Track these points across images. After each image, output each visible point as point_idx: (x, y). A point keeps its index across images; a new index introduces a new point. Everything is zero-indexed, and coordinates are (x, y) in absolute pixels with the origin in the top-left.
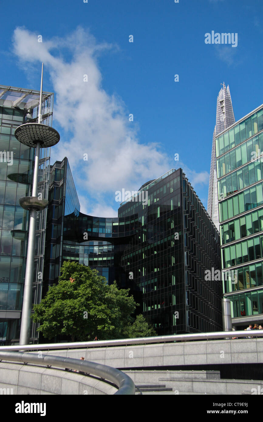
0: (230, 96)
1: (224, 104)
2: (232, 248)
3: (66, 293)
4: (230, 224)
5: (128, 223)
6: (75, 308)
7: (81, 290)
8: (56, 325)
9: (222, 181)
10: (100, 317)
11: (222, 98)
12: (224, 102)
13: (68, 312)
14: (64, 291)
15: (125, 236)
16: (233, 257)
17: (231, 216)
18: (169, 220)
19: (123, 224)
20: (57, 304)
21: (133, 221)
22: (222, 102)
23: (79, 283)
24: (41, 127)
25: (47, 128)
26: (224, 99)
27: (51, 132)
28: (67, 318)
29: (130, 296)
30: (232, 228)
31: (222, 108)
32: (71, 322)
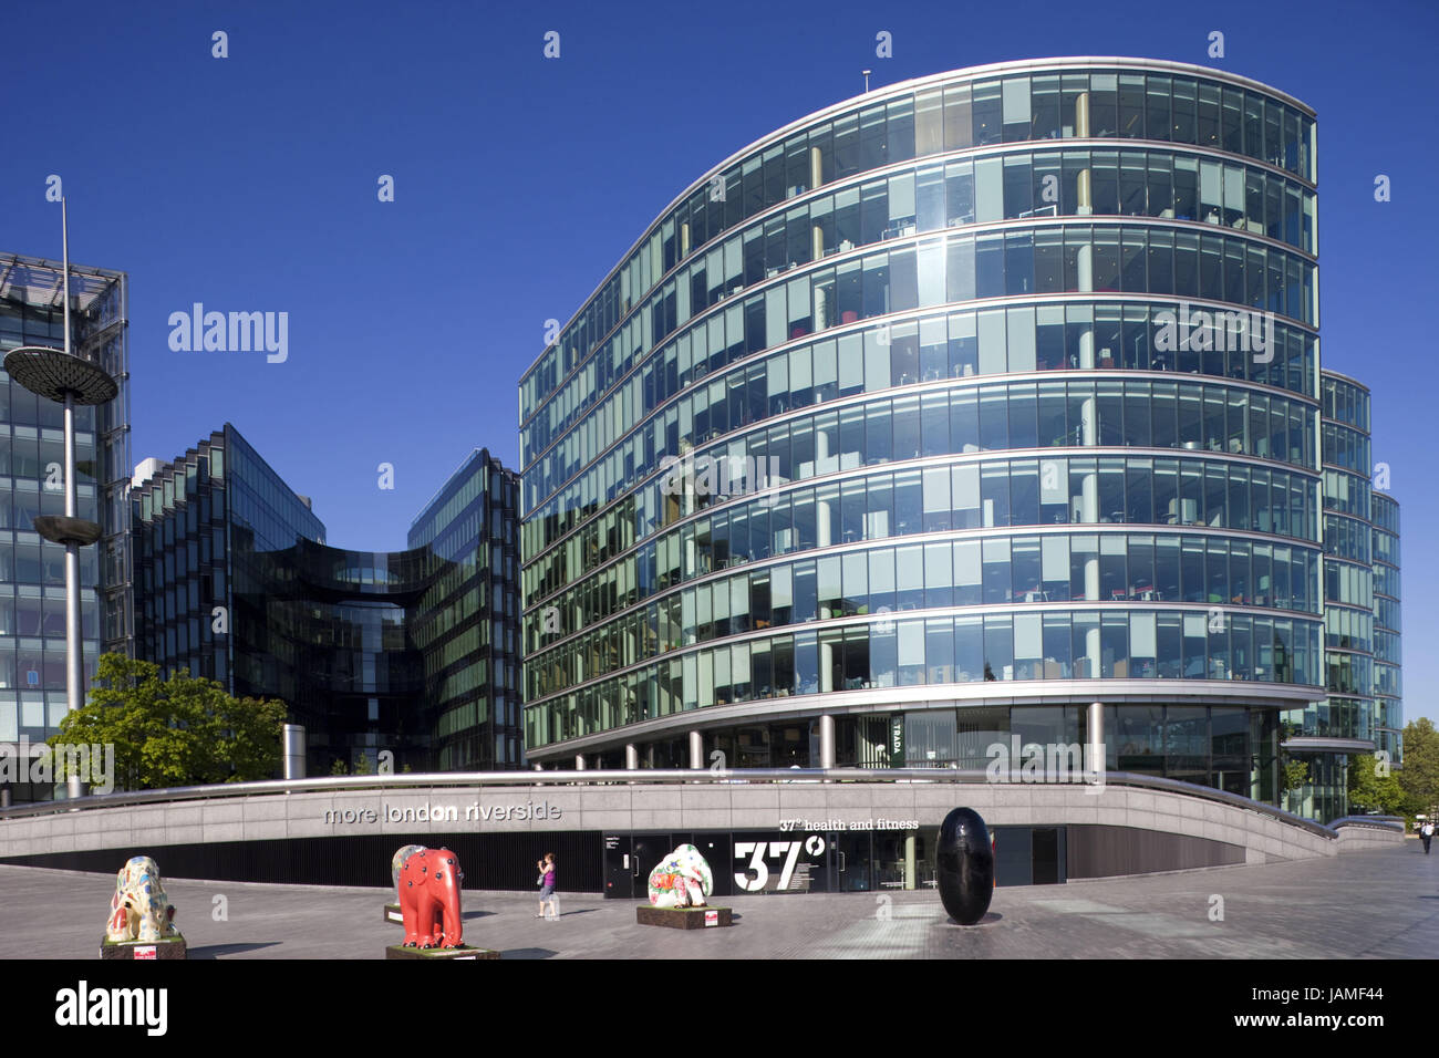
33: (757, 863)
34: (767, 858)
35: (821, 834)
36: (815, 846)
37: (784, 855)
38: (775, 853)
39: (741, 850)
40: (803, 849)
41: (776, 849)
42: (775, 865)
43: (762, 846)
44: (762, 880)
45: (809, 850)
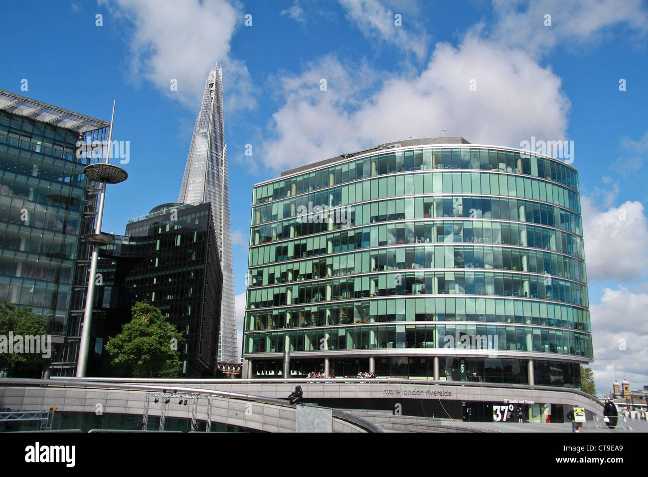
0: (222, 80)
1: (213, 88)
2: (259, 292)
3: (144, 331)
4: (259, 270)
5: (140, 243)
6: (152, 345)
7: (153, 329)
8: (133, 358)
9: (256, 229)
10: (171, 354)
11: (212, 80)
12: (214, 85)
13: (148, 348)
14: (142, 330)
15: (134, 257)
16: (258, 300)
17: (261, 262)
18: (190, 251)
19: (134, 243)
20: (137, 341)
21: (146, 243)
22: (211, 85)
23: (152, 322)
24: (114, 168)
25: (120, 170)
26: (215, 83)
27: (122, 174)
28: (145, 353)
29: (179, 333)
30: (260, 274)
31: (211, 91)
32: (148, 357)
33: (498, 412)
34: (501, 411)
35: (512, 404)
36: (511, 408)
37: (504, 410)
38: (502, 410)
39: (495, 407)
40: (509, 409)
41: (503, 408)
42: (502, 412)
43: (499, 407)
44: (499, 419)
45: (510, 409)
